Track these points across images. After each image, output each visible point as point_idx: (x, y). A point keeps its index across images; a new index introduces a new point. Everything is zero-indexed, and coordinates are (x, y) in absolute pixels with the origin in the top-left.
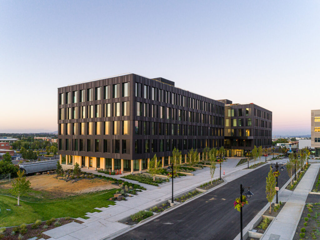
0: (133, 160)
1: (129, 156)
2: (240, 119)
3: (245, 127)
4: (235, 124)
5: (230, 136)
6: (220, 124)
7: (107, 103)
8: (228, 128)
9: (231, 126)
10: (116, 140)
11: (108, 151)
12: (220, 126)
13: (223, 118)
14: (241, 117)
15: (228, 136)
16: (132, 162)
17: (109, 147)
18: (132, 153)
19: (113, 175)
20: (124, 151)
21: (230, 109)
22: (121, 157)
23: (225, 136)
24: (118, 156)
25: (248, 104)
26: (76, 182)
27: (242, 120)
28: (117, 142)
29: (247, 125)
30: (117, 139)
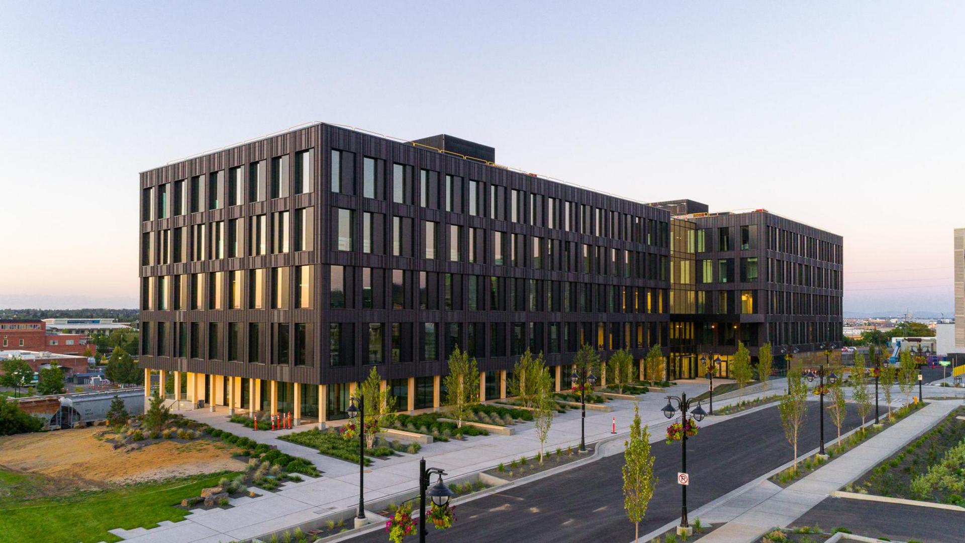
0: (321, 384)
1: (312, 371)
2: (725, 261)
3: (737, 284)
4: (708, 277)
5: (693, 312)
6: (655, 275)
7: (257, 214)
8: (686, 288)
9: (696, 282)
10: (280, 324)
11: (260, 359)
12: (652, 283)
13: (666, 256)
14: (727, 254)
15: (683, 312)
16: (322, 391)
17: (262, 344)
18: (319, 366)
19: (266, 429)
20: (300, 360)
21: (691, 229)
22: (291, 375)
23: (672, 312)
24: (285, 371)
25: (749, 214)
26: (139, 448)
27: (730, 262)
28: (283, 328)
29: (744, 278)
30: (282, 321)
